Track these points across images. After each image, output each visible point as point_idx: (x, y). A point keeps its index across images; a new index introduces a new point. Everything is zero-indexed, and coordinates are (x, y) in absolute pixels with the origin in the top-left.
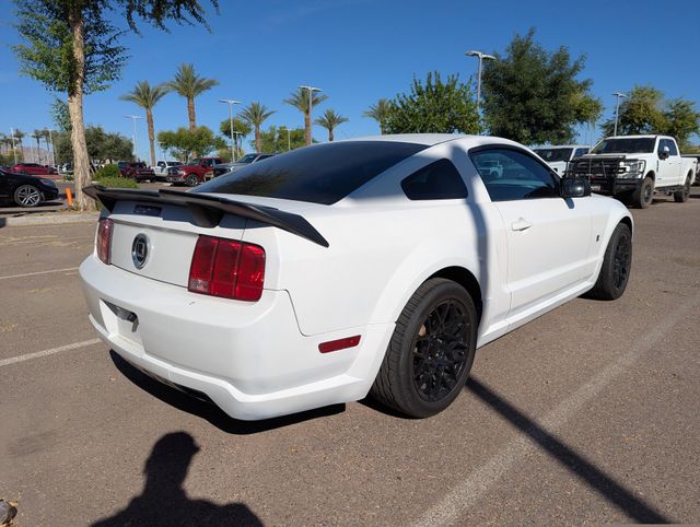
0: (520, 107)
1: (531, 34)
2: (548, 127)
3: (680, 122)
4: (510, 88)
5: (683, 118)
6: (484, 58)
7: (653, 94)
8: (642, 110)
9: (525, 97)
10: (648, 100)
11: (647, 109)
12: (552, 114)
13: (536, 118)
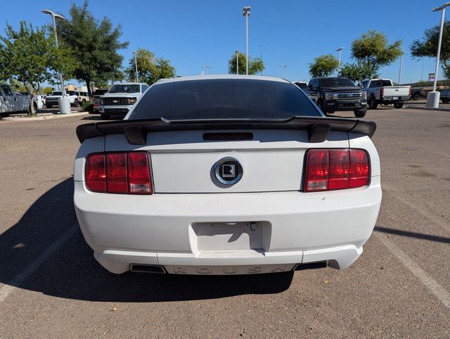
0: (88, 54)
1: (86, 5)
2: (108, 70)
3: (165, 71)
4: (78, 40)
5: (166, 69)
6: (56, 17)
7: (149, 54)
8: (145, 63)
9: (91, 48)
10: (147, 57)
11: (147, 63)
12: (110, 61)
13: (100, 63)
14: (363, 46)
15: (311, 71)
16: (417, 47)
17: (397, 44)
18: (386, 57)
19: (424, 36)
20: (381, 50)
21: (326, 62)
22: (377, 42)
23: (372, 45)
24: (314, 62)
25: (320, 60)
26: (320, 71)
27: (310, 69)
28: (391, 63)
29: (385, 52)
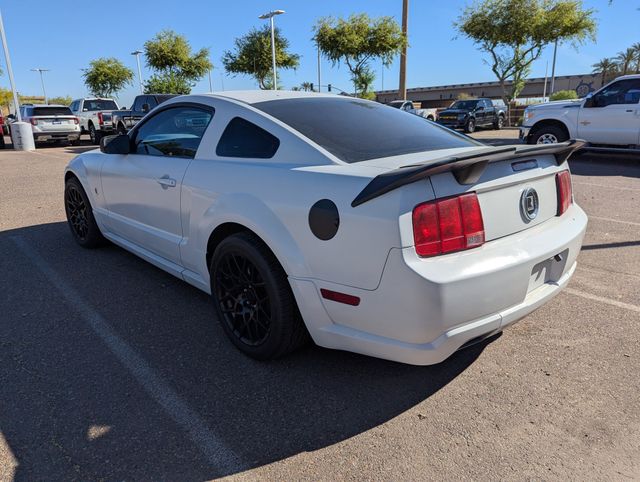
14: (161, 51)
15: (88, 81)
16: (230, 61)
17: (203, 54)
18: (194, 69)
19: (236, 46)
20: (186, 59)
21: (109, 68)
22: (178, 48)
23: (173, 51)
24: (91, 69)
25: (98, 66)
26: (103, 82)
27: (86, 79)
28: (201, 78)
29: (190, 63)
